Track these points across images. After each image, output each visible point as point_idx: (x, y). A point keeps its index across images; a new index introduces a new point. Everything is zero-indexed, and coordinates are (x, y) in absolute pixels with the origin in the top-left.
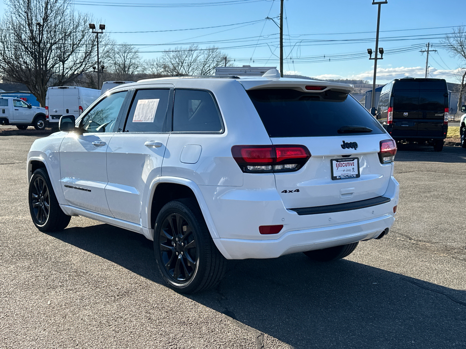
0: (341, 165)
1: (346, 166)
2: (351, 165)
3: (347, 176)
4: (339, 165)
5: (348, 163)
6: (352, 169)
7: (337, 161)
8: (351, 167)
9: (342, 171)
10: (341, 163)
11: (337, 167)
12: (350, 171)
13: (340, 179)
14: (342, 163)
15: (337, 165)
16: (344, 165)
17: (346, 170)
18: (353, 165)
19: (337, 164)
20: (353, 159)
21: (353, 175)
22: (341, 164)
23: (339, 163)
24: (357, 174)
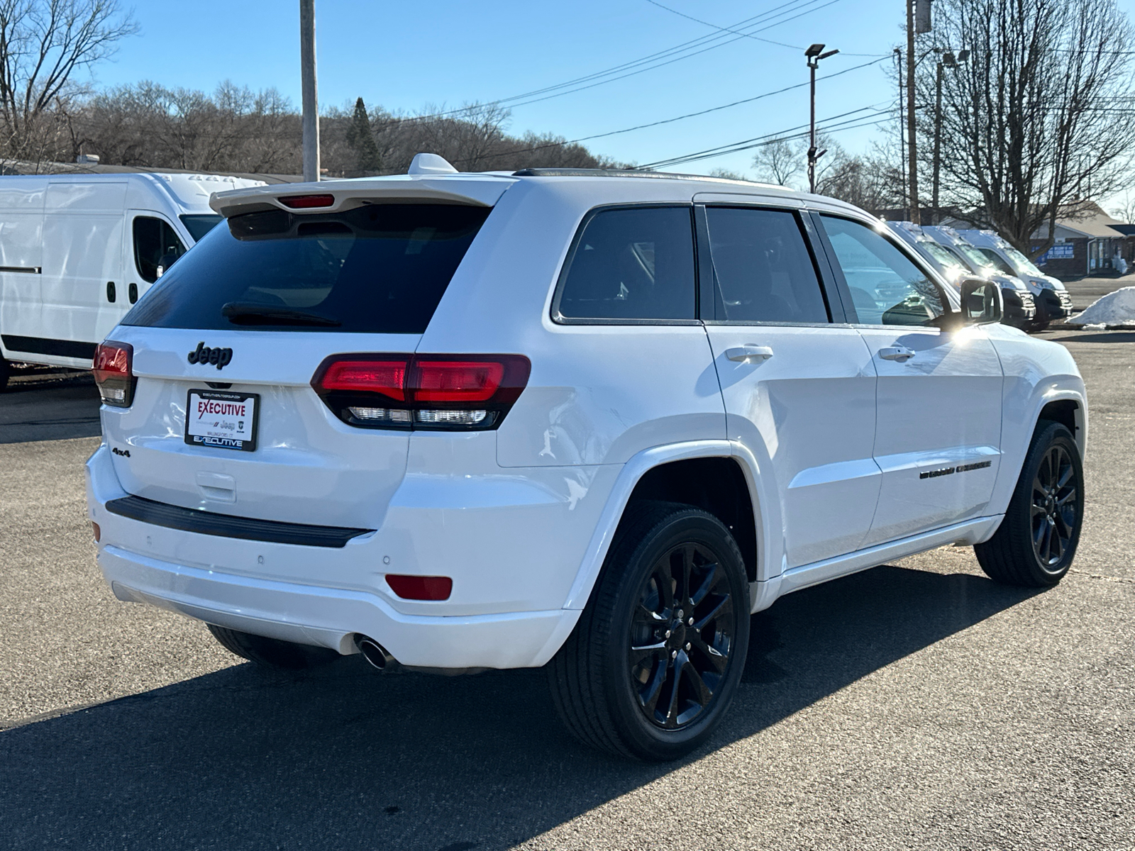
0: (211, 408)
1: (224, 413)
2: (237, 414)
3: (220, 440)
4: (206, 406)
5: (229, 406)
6: (238, 425)
7: (203, 397)
8: (233, 419)
9: (211, 424)
10: (211, 401)
11: (200, 411)
12: (230, 427)
13: (202, 444)
14: (215, 402)
15: (200, 407)
16: (218, 409)
17: (221, 423)
18: (243, 415)
19: (201, 403)
20: (243, 397)
21: (234, 441)
22: (212, 404)
23: (206, 401)
24: (250, 439)
